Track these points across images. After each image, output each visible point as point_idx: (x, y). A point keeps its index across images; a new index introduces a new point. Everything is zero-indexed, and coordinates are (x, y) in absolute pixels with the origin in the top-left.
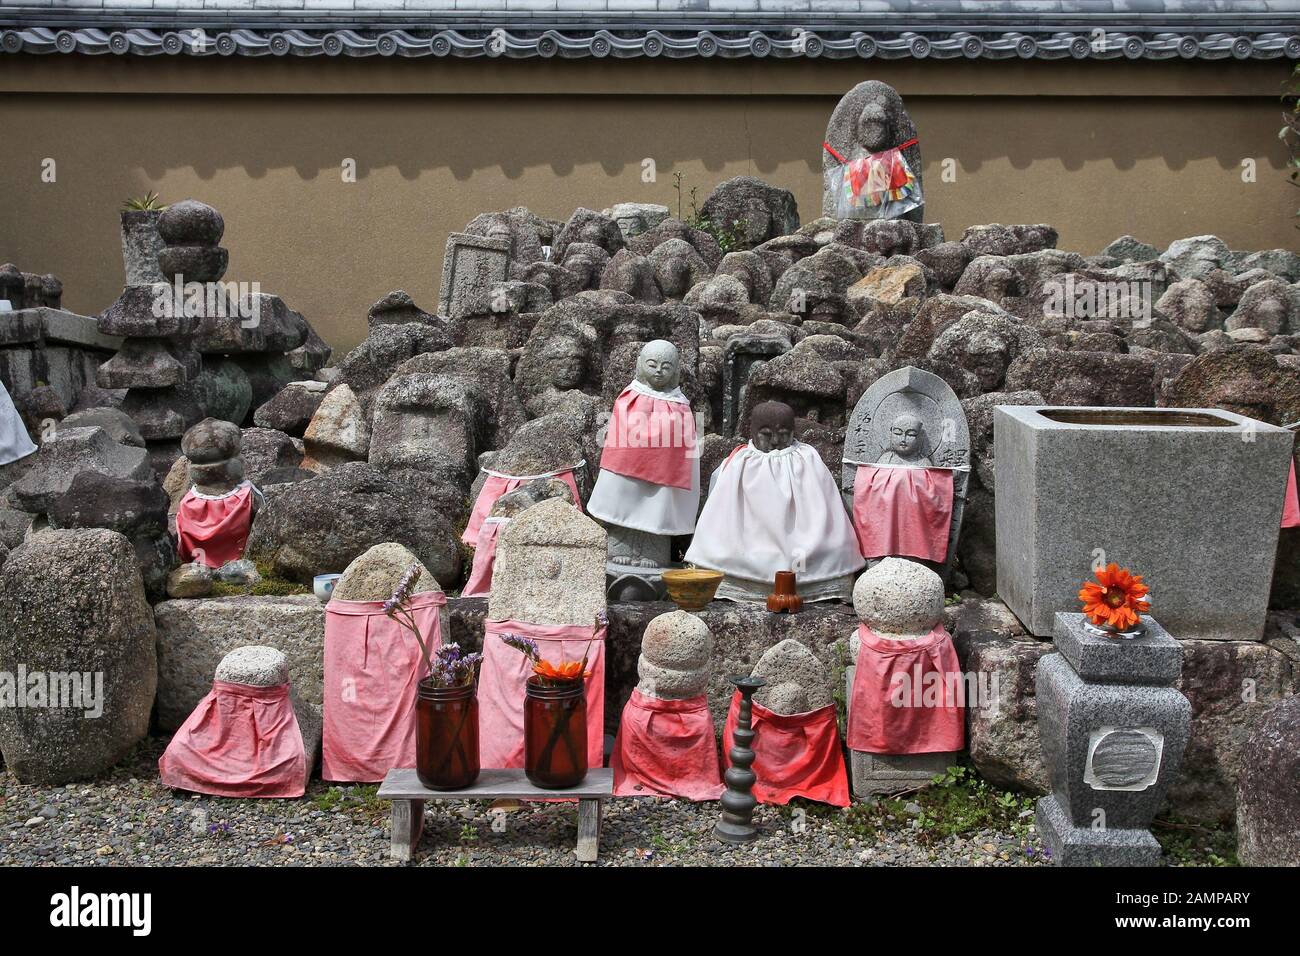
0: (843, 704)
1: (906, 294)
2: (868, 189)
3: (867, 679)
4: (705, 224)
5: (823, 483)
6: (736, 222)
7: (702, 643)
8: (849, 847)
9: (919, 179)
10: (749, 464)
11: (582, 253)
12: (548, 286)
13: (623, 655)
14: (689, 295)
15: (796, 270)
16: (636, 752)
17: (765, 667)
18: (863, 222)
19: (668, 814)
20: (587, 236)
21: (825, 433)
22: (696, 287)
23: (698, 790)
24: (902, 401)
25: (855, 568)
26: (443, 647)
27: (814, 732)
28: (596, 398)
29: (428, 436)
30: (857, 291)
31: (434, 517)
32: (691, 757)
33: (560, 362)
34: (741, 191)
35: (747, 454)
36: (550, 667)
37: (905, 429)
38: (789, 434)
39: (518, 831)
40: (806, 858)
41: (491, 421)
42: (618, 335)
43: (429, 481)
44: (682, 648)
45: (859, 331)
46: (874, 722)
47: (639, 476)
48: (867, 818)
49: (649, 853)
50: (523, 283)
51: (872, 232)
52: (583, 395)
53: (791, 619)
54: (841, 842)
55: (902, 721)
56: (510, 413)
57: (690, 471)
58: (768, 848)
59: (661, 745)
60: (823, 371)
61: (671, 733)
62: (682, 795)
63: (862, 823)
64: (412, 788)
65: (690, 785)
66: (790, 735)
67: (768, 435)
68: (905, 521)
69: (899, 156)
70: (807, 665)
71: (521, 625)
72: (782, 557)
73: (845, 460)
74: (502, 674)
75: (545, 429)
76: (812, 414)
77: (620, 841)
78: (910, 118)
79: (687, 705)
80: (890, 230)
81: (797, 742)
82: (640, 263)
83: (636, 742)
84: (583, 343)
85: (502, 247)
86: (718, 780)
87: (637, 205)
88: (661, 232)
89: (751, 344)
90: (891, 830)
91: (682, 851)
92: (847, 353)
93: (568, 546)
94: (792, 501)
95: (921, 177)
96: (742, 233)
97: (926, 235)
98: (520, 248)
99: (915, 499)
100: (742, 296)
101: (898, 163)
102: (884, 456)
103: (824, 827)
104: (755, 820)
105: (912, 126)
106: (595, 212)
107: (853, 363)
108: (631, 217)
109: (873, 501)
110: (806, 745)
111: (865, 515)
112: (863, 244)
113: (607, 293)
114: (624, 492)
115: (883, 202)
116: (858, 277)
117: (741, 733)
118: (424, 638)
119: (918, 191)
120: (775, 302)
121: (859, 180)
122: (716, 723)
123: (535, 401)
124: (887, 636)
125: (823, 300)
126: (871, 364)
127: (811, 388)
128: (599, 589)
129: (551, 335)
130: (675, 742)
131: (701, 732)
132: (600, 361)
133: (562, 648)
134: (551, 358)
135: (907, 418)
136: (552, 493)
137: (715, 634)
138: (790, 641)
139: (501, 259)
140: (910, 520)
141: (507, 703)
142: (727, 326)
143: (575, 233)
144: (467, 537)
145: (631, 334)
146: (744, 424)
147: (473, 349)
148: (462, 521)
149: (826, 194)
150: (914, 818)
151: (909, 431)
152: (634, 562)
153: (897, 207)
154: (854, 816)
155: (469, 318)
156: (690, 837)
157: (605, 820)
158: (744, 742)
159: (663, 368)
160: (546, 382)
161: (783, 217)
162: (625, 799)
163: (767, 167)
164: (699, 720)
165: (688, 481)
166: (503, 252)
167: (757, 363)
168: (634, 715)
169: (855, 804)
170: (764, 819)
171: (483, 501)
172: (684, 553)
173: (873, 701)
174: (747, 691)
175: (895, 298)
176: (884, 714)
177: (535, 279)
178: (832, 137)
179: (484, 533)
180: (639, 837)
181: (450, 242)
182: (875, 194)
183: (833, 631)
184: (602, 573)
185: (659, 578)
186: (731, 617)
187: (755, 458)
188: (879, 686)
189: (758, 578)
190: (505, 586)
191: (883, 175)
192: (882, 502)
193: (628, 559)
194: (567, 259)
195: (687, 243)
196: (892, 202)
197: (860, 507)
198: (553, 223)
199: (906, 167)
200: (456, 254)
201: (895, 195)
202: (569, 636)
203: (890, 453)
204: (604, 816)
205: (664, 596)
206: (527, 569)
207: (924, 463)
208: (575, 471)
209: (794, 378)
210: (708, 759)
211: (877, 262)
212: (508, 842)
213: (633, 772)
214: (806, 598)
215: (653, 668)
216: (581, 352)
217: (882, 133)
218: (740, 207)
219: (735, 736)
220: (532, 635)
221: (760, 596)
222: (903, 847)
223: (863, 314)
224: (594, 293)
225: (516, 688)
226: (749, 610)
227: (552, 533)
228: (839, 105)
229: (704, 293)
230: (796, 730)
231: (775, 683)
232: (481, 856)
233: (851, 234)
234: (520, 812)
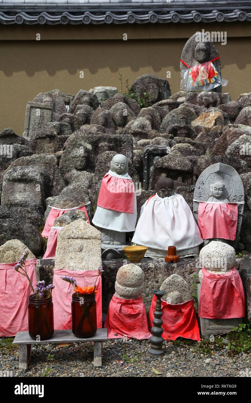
0: (196, 298)
1: (215, 124)
2: (199, 78)
3: (206, 289)
4: (132, 94)
5: (186, 210)
6: (145, 94)
7: (140, 277)
8: (201, 358)
9: (220, 74)
10: (156, 203)
11: (82, 109)
12: (69, 123)
13: (108, 282)
14: (127, 126)
15: (170, 115)
16: (115, 321)
17: (165, 285)
18: (197, 93)
19: (129, 346)
20: (84, 102)
21: (186, 188)
22: (130, 123)
23: (140, 335)
24: (217, 177)
25: (199, 243)
26: (38, 282)
27: (185, 311)
28: (93, 174)
29: (25, 192)
30: (196, 123)
31: (31, 227)
32: (137, 322)
33: (77, 159)
34: (147, 80)
35: (155, 199)
36: (81, 289)
37: (218, 188)
38: (172, 191)
39: (69, 355)
40: (184, 363)
41: (50, 184)
42: (100, 147)
43: (28, 211)
44: (133, 279)
45: (197, 141)
46: (209, 307)
47: (113, 209)
48: (208, 345)
49: (122, 362)
50: (59, 123)
51: (201, 97)
52: (87, 173)
53: (175, 265)
54: (198, 356)
55: (220, 306)
56: (58, 181)
57: (133, 206)
58: (169, 359)
59: (125, 318)
60: (184, 161)
61: (129, 313)
62: (134, 337)
63: (206, 348)
64: (27, 339)
65: (137, 333)
66: (176, 312)
67: (164, 191)
68: (219, 224)
69: (212, 64)
70: (182, 284)
71: (68, 271)
72: (170, 240)
73: (194, 200)
74: (61, 291)
75: (74, 189)
76: (180, 179)
77: (110, 358)
78: (216, 48)
79: (135, 301)
80: (208, 96)
81: (179, 315)
82: (106, 113)
83: (115, 316)
84: (86, 151)
85: (49, 107)
86: (148, 331)
87: (104, 87)
88: (114, 99)
89: (154, 150)
90: (218, 350)
91: (135, 361)
92: (193, 151)
93: (86, 239)
94: (174, 218)
95: (221, 73)
96: (147, 98)
97: (223, 98)
98: (57, 107)
99: (223, 216)
100: (149, 126)
101: (211, 67)
102: (210, 198)
103: (191, 349)
104: (163, 347)
105: (217, 51)
106: (87, 91)
107: (196, 157)
108: (102, 93)
109: (206, 217)
110: (182, 316)
111: (203, 222)
112: (197, 102)
113: (93, 126)
114: (107, 215)
115: (205, 84)
116: (196, 117)
117: (157, 313)
118: (30, 277)
119: (220, 79)
120: (162, 128)
121: (195, 75)
122: (146, 307)
123: (68, 175)
124: (213, 273)
125: (182, 128)
126: (203, 158)
127: (179, 168)
128: (99, 255)
129: (73, 148)
130: (130, 316)
131: (140, 312)
132: (94, 158)
133: (85, 279)
134: (74, 158)
135: (219, 183)
136: (78, 216)
137: (145, 272)
138: (175, 275)
139: (49, 112)
140: (221, 224)
141: (63, 302)
142: (143, 140)
143: (79, 101)
144: (44, 234)
145: (106, 146)
146: (152, 183)
147: (42, 155)
148: (41, 227)
149: (182, 81)
150: (226, 345)
151: (220, 188)
152: (112, 243)
153: (211, 86)
154: (202, 345)
155: (38, 139)
156: (138, 355)
157: (104, 349)
158: (158, 317)
159: (121, 166)
160: (72, 167)
161: (164, 91)
162: (111, 340)
163: (157, 69)
164: (140, 307)
165: (132, 210)
166: (50, 109)
167: (157, 157)
168: (114, 305)
169: (202, 339)
170: (167, 346)
171: (50, 220)
172: (131, 239)
173: (209, 298)
174: (159, 296)
175: (211, 125)
176: (213, 303)
177: (63, 121)
178: (184, 57)
179: (51, 233)
180: (118, 356)
181: (28, 106)
182: (202, 80)
183: (191, 270)
184: (100, 249)
185: (121, 249)
186: (151, 265)
187: (158, 201)
188: (211, 292)
189: (161, 249)
190: (61, 255)
191: (205, 73)
192: (209, 217)
193: (109, 242)
194: (76, 111)
195: (125, 104)
196: (209, 84)
197: (201, 219)
198: (70, 95)
199: (215, 69)
200: (30, 110)
201: (210, 81)
202: (88, 275)
203: (212, 197)
204: (103, 347)
205: (124, 256)
206: (70, 248)
207: (226, 201)
208: (86, 206)
209: (172, 164)
210: (144, 323)
211: (203, 110)
212: (66, 360)
213: (114, 328)
214: (180, 256)
215: (121, 287)
216: (86, 155)
217: (204, 55)
218: (146, 87)
219: (155, 314)
220: (72, 275)
221: (162, 256)
222: (223, 357)
223: (198, 133)
224: (88, 126)
225: (67, 296)
226: (158, 262)
227: (79, 234)
228: (187, 43)
229: (133, 125)
230: (178, 310)
231: (169, 292)
232: (56, 366)
233: (192, 99)
234: (69, 347)
